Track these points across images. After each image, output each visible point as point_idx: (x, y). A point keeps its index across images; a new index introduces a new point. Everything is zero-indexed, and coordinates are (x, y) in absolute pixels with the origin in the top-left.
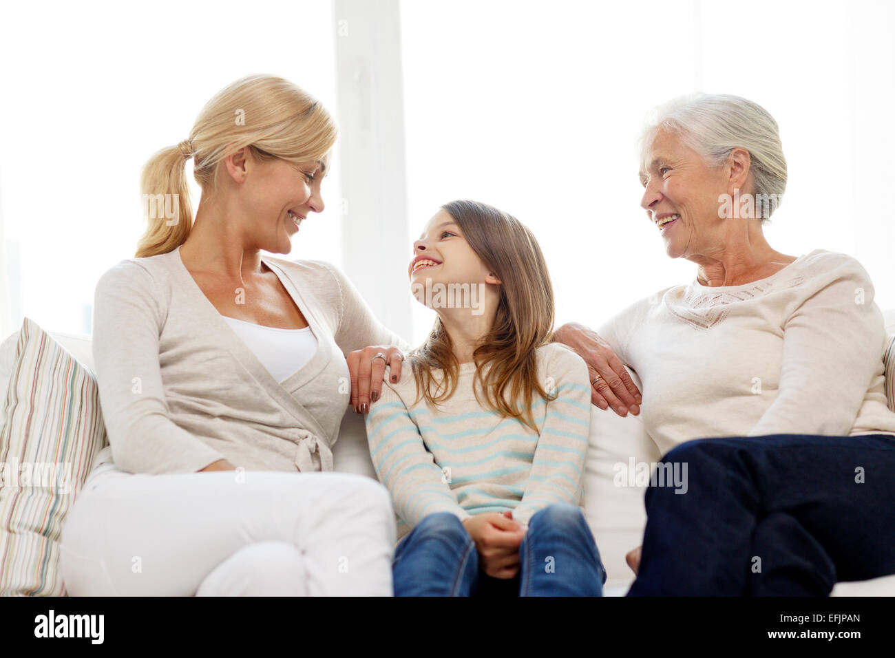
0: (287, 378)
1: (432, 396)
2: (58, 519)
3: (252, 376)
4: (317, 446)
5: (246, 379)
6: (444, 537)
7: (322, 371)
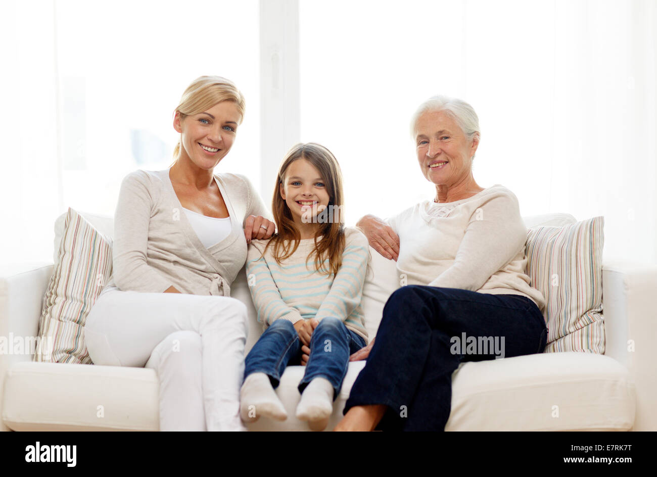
0: (212, 246)
1: (279, 256)
2: (85, 315)
3: (193, 245)
4: (222, 283)
5: (189, 246)
6: (281, 333)
7: (232, 244)
